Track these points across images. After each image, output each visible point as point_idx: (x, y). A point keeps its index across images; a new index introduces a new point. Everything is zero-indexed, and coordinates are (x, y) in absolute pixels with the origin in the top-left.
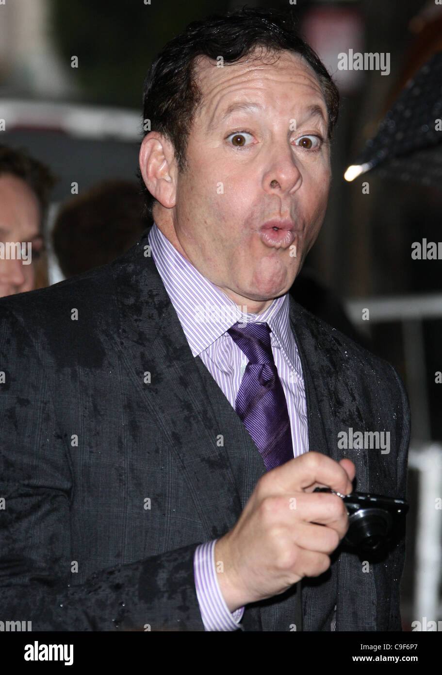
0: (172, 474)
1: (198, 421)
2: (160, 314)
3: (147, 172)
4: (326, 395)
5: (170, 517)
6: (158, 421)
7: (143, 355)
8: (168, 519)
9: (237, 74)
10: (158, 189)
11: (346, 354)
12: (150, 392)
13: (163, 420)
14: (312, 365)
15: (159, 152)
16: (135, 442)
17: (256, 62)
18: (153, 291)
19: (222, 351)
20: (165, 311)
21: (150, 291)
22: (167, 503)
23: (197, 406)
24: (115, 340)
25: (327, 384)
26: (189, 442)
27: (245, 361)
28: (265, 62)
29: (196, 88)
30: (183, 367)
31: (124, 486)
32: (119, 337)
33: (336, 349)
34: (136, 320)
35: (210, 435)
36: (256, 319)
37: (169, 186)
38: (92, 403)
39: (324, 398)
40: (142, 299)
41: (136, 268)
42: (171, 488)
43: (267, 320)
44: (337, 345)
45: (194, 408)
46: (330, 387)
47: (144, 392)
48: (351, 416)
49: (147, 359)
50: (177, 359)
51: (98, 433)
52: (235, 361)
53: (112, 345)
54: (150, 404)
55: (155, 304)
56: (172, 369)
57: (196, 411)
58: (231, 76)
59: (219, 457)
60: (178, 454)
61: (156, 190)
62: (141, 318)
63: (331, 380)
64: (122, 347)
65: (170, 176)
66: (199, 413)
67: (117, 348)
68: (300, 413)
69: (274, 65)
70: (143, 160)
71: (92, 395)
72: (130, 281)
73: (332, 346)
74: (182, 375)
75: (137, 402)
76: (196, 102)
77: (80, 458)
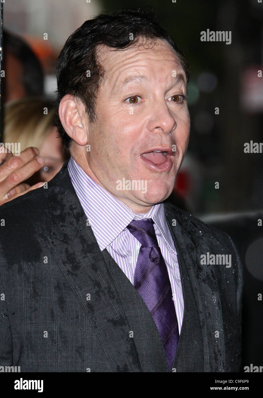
0: (88, 332)
1: (105, 294)
2: (78, 221)
3: (66, 122)
4: (191, 264)
5: (87, 362)
6: (78, 296)
7: (67, 251)
8: (86, 364)
9: (128, 57)
10: (74, 133)
11: (201, 233)
12: (72, 276)
13: (81, 295)
14: (181, 245)
15: (73, 108)
16: (63, 312)
17: (141, 48)
18: (73, 205)
19: (122, 241)
20: (81, 220)
21: (71, 205)
22: (85, 353)
23: (104, 284)
24: (48, 241)
25: (191, 257)
26: (99, 309)
27: (138, 245)
28: (146, 47)
29: (101, 67)
30: (94, 257)
31: (55, 344)
32: (51, 238)
33: (194, 231)
34: (62, 226)
35: (113, 303)
36: (144, 217)
37: (81, 131)
38: (33, 288)
39: (191, 267)
40: (65, 211)
41: (61, 190)
42: (88, 342)
43: (152, 217)
44: (194, 228)
45: (102, 285)
46: (193, 258)
47: (68, 276)
48: (208, 276)
49: (69, 253)
50: (90, 252)
51: (36, 309)
52: (132, 246)
53: (46, 244)
54: (72, 285)
55: (74, 215)
56: (86, 259)
57: (103, 287)
58: (125, 58)
59: (120, 318)
60: (92, 318)
61: (73, 134)
62: (65, 224)
63: (193, 253)
64: (53, 245)
65: (82, 124)
66: (105, 288)
67: (50, 246)
68: (176, 279)
69: (152, 49)
70: (61, 114)
71: (33, 282)
72: (57, 199)
73: (191, 228)
74: (93, 263)
75: (64, 284)
76: (101, 76)
77: (25, 328)
